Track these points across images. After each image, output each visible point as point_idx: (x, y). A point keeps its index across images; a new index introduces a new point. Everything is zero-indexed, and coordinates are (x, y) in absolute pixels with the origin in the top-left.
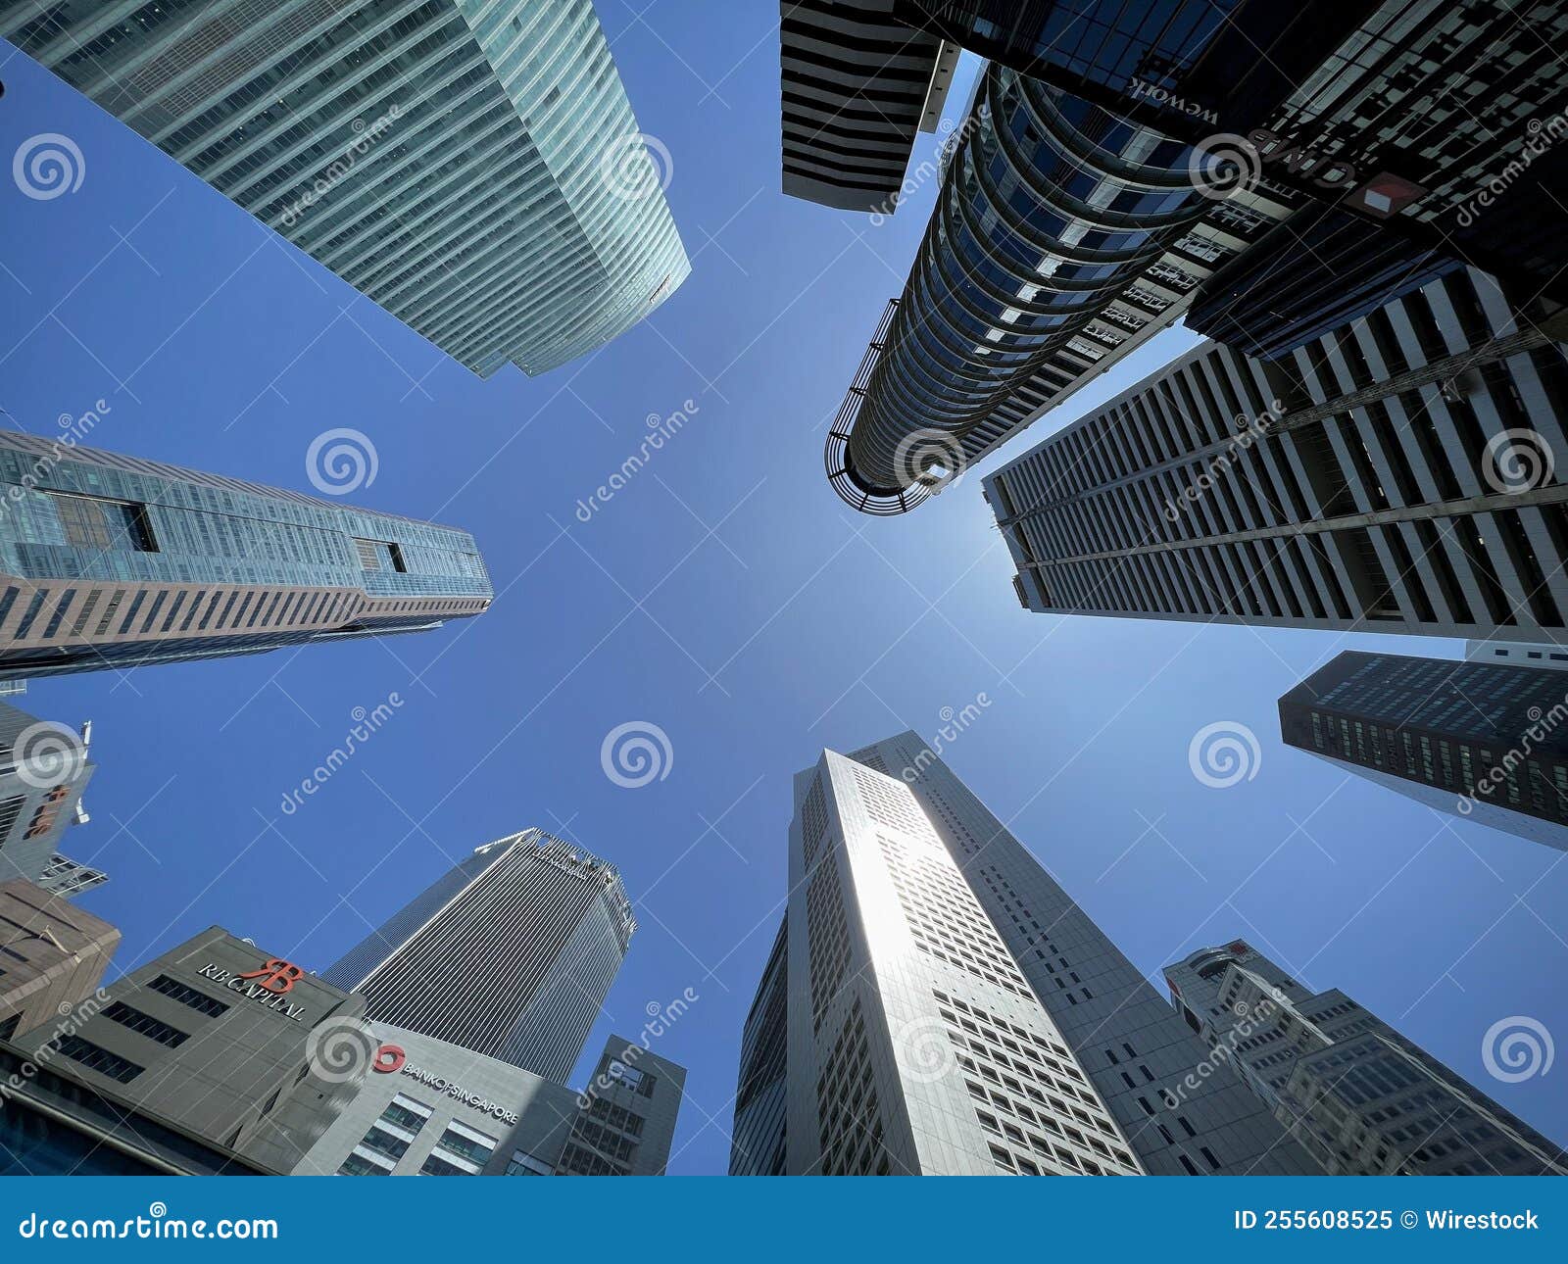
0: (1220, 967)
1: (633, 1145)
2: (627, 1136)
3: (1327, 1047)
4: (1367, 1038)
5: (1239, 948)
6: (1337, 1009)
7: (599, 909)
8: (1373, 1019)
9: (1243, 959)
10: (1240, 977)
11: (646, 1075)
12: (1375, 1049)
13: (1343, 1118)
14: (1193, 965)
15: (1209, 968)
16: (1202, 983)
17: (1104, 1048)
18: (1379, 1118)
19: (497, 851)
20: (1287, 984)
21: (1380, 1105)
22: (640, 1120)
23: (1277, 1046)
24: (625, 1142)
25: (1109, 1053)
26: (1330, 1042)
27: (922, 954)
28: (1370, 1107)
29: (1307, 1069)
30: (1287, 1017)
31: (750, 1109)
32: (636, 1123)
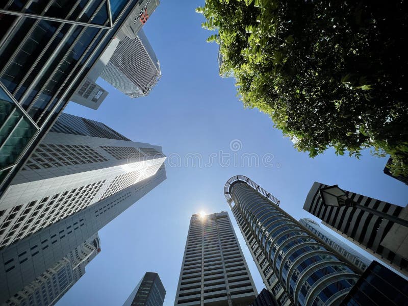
0: (95, 245)
1: (81, 95)
2: (84, 94)
3: (72, 268)
4: (73, 278)
5: (99, 250)
6: (81, 271)
7: (138, 90)
8: (77, 280)
9: (96, 251)
10: (92, 250)
11: (97, 100)
12: (70, 280)
13: (55, 270)
14: (97, 238)
15: (96, 243)
16: (92, 240)
17: (84, 218)
18: (54, 278)
19: (157, 66)
20: (88, 261)
21: (57, 279)
22: (87, 97)
23: (75, 257)
24: (82, 93)
25: (83, 220)
26: (73, 269)
27: (115, 177)
28: (57, 277)
29: (68, 263)
30: (81, 260)
31: (82, 122)
32: (86, 96)
